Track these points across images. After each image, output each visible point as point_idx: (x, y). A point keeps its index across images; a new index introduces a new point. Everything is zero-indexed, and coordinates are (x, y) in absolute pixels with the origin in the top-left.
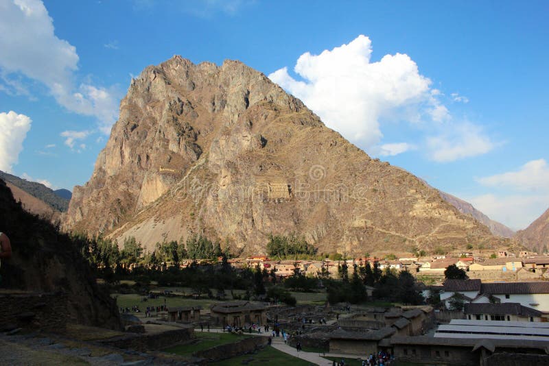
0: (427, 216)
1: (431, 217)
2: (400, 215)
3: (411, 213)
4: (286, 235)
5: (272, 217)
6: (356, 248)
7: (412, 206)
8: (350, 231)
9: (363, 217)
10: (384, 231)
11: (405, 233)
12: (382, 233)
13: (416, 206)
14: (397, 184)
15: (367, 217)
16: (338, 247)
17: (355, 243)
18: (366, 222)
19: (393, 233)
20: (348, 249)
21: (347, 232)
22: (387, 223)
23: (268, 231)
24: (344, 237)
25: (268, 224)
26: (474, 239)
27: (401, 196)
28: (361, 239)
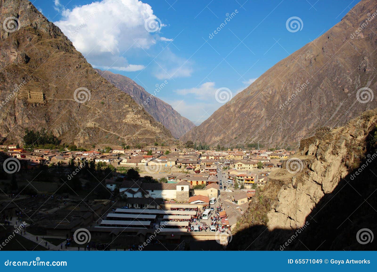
0: (133, 123)
1: (136, 124)
2: (117, 121)
3: (124, 120)
4: (39, 129)
5: (29, 117)
6: (87, 141)
7: (125, 116)
8: (84, 130)
9: (94, 121)
10: (106, 131)
11: (119, 133)
12: (104, 132)
13: (128, 116)
14: (118, 100)
15: (96, 121)
16: (75, 140)
17: (87, 138)
18: (95, 124)
19: (112, 132)
20: (82, 141)
21: (82, 131)
22: (108, 125)
23: (26, 126)
24: (80, 134)
25: (27, 121)
26: (160, 140)
27: (119, 109)
28: (91, 135)
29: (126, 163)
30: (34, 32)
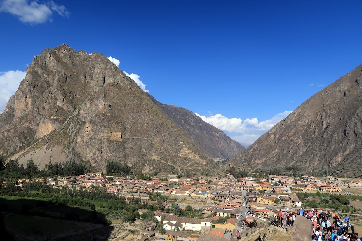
0: (186, 157)
1: (188, 158)
2: (174, 155)
3: (179, 154)
4: (118, 160)
5: (112, 151)
6: (151, 170)
7: (180, 151)
8: (149, 162)
9: (156, 155)
10: (165, 162)
11: (174, 164)
12: (164, 163)
13: (182, 151)
14: (175, 138)
15: (158, 154)
16: (143, 169)
17: (151, 168)
18: (157, 157)
19: (170, 164)
20: (147, 171)
21: (148, 162)
22: (167, 158)
23: (108, 158)
24: (146, 165)
25: (109, 155)
26: (205, 170)
27: (176, 145)
28: (154, 166)
29: (175, 194)
30: (116, 87)
